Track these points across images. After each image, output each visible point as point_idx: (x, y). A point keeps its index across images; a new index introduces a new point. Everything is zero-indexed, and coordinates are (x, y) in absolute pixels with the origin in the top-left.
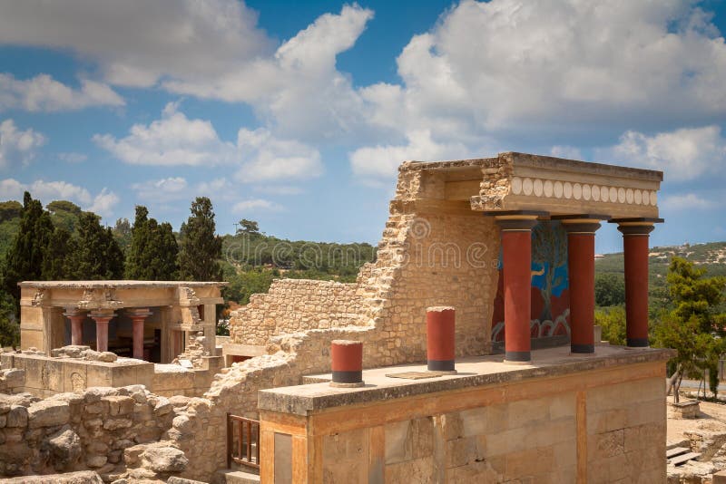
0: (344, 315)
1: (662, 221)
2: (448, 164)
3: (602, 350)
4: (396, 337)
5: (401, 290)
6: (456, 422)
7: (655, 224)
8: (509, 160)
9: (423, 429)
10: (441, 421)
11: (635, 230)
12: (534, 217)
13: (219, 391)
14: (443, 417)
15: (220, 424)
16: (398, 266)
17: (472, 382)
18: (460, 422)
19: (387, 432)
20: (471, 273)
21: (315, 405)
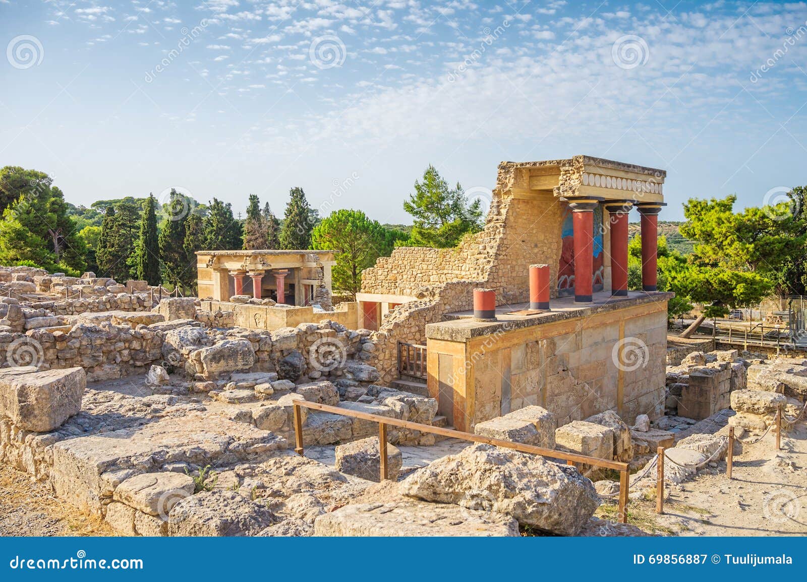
0: (450, 272)
1: (666, 204)
2: (535, 164)
3: (632, 294)
4: (501, 286)
5: (504, 253)
6: (552, 344)
7: (662, 207)
8: (581, 160)
9: (533, 350)
10: (544, 343)
11: (648, 210)
12: (595, 202)
13: (392, 325)
14: (545, 341)
15: (394, 349)
16: (501, 235)
17: (561, 316)
18: (554, 344)
19: (512, 352)
20: (546, 241)
21: (473, 335)
